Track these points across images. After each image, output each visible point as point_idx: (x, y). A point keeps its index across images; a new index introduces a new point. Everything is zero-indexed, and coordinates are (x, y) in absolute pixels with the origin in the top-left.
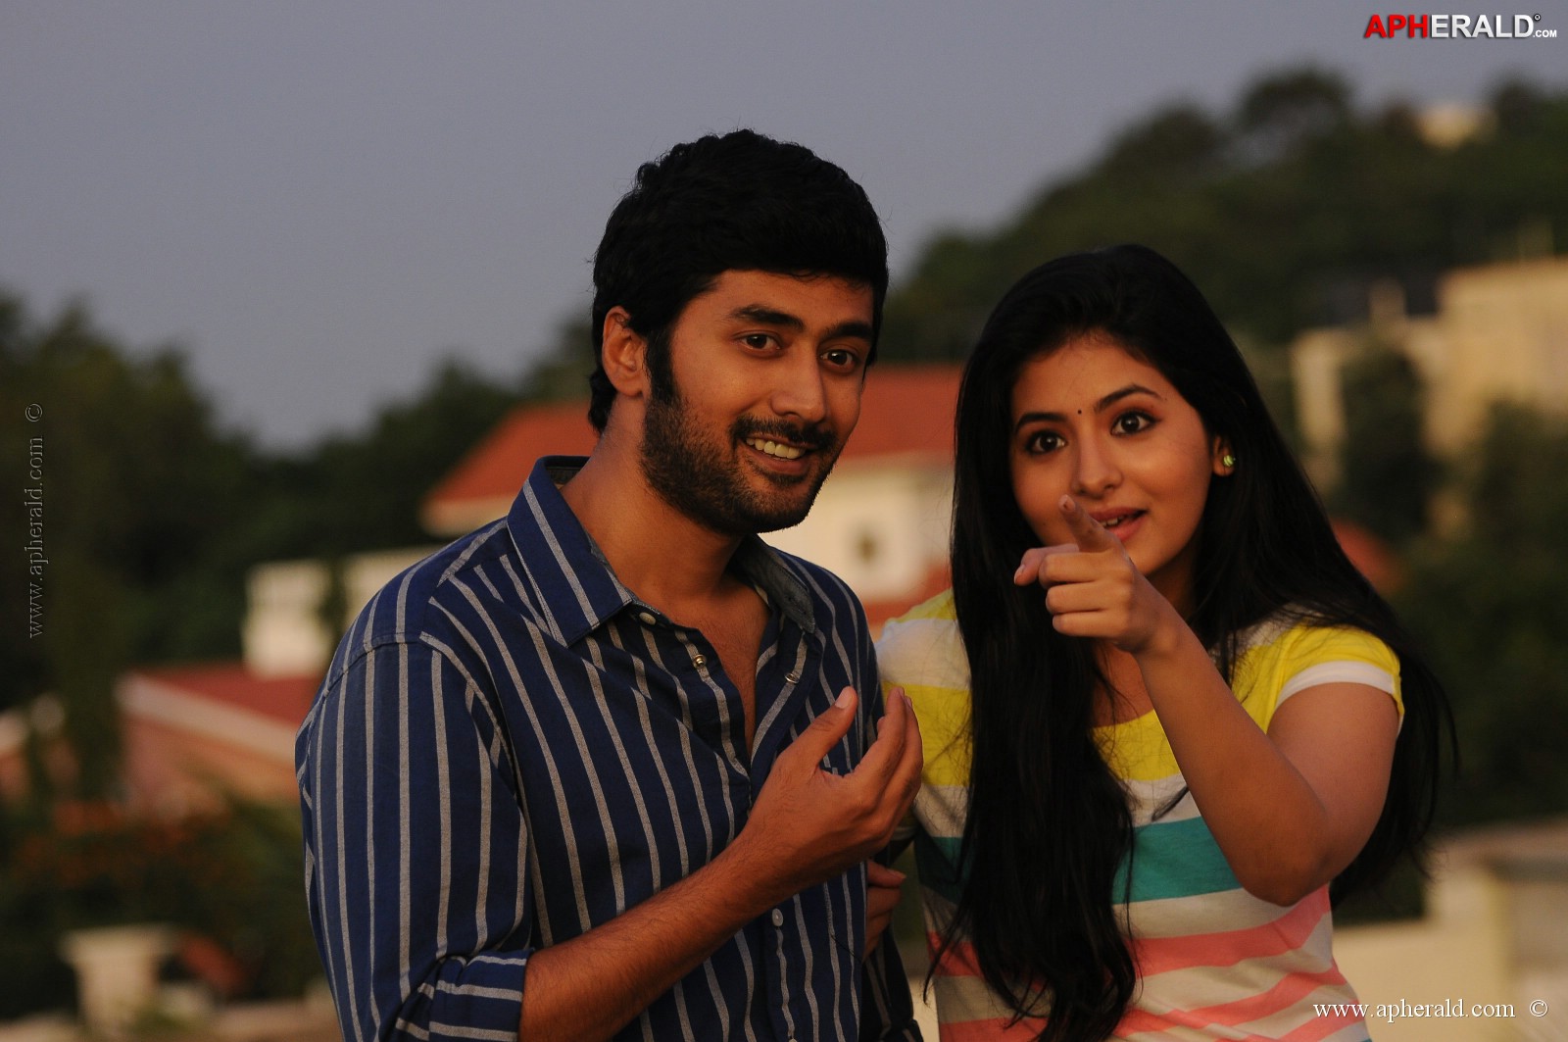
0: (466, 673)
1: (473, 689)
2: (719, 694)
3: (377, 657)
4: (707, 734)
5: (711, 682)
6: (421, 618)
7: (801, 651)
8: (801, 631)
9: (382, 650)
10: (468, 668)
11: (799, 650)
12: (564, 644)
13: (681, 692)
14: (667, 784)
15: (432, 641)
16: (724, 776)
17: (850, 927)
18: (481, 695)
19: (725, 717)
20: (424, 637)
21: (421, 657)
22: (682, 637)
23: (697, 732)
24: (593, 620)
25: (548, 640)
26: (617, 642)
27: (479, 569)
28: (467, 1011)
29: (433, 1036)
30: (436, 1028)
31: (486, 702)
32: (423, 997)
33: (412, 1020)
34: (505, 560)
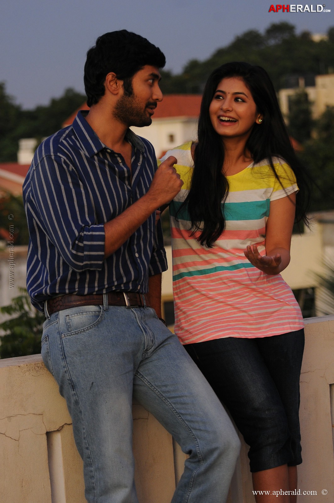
0: (69, 163)
1: (71, 167)
2: (125, 169)
4: (122, 179)
5: (123, 166)
6: (57, 150)
7: (141, 157)
8: (140, 153)
9: (47, 156)
12: (89, 156)
13: (116, 169)
15: (61, 155)
16: (126, 189)
17: (152, 226)
18: (73, 168)
19: (126, 175)
20: (58, 154)
21: (58, 159)
22: (116, 155)
23: (120, 179)
24: (96, 151)
25: (85, 155)
26: (101, 156)
27: (68, 139)
28: (92, 238)
29: (85, 245)
30: (85, 243)
31: (75, 170)
32: (81, 236)
33: (79, 241)
34: (73, 137)
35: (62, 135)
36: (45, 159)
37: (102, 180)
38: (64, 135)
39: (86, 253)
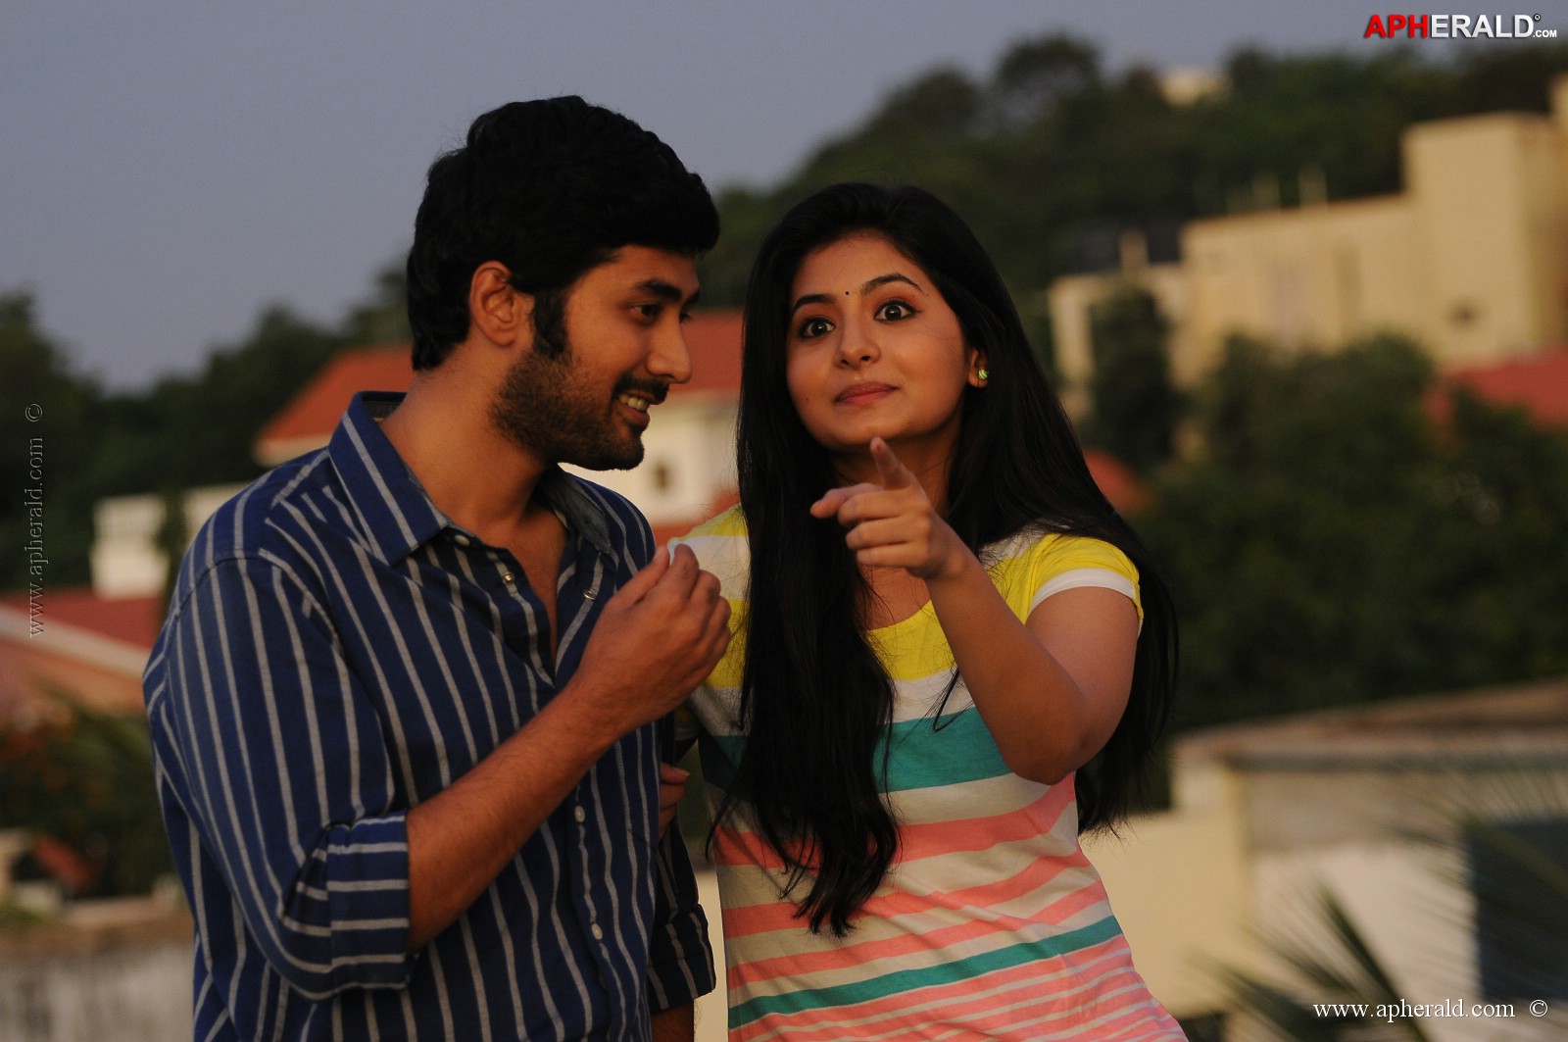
0: (302, 587)
1: (309, 601)
2: (527, 608)
3: (219, 572)
4: (517, 645)
5: (519, 597)
6: (257, 537)
7: (598, 569)
8: (597, 552)
9: (223, 564)
10: (304, 581)
11: (596, 569)
12: (386, 562)
13: (493, 606)
14: (484, 690)
15: (271, 557)
16: (533, 684)
17: (646, 821)
18: (318, 606)
19: (533, 629)
20: (263, 553)
21: (261, 573)
22: (493, 556)
23: (507, 642)
24: (412, 542)
25: (371, 558)
26: (434, 560)
27: (305, 497)
28: (360, 867)
29: (332, 895)
30: (335, 886)
31: (322, 613)
32: (317, 862)
33: (309, 883)
34: (327, 490)
35: (284, 484)
36: (213, 573)
37: (437, 650)
38: (293, 484)
39: (339, 925)
